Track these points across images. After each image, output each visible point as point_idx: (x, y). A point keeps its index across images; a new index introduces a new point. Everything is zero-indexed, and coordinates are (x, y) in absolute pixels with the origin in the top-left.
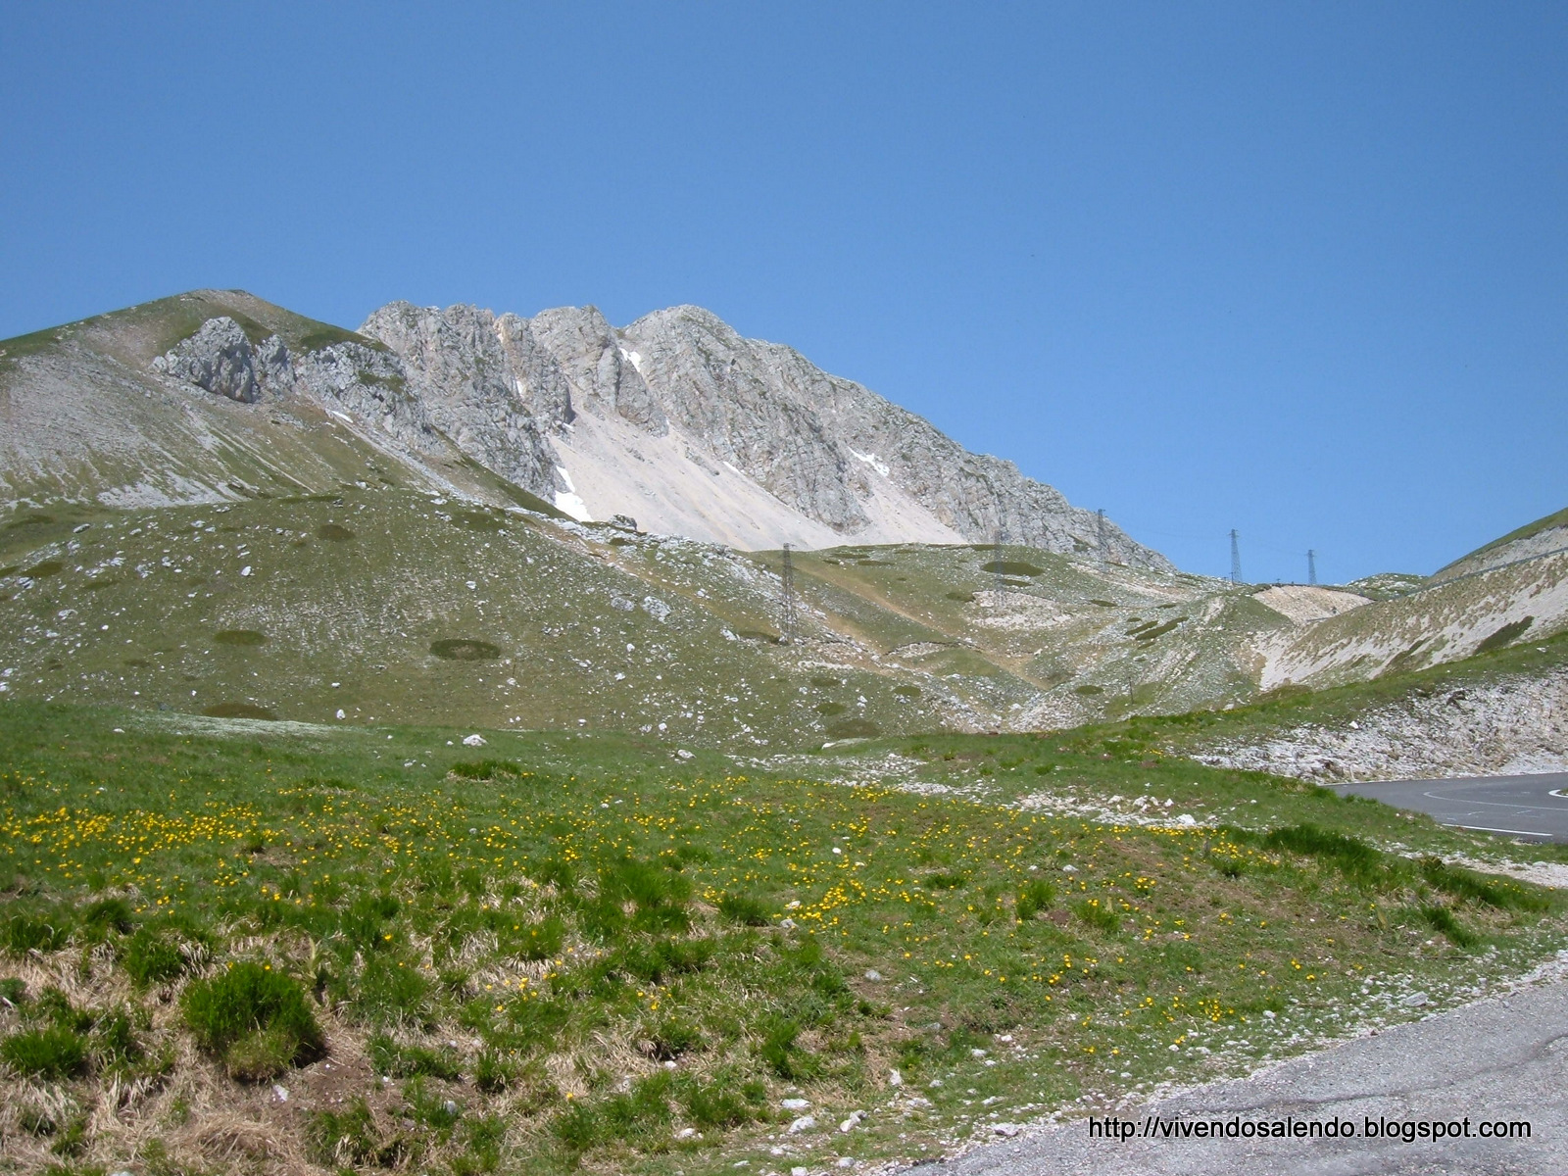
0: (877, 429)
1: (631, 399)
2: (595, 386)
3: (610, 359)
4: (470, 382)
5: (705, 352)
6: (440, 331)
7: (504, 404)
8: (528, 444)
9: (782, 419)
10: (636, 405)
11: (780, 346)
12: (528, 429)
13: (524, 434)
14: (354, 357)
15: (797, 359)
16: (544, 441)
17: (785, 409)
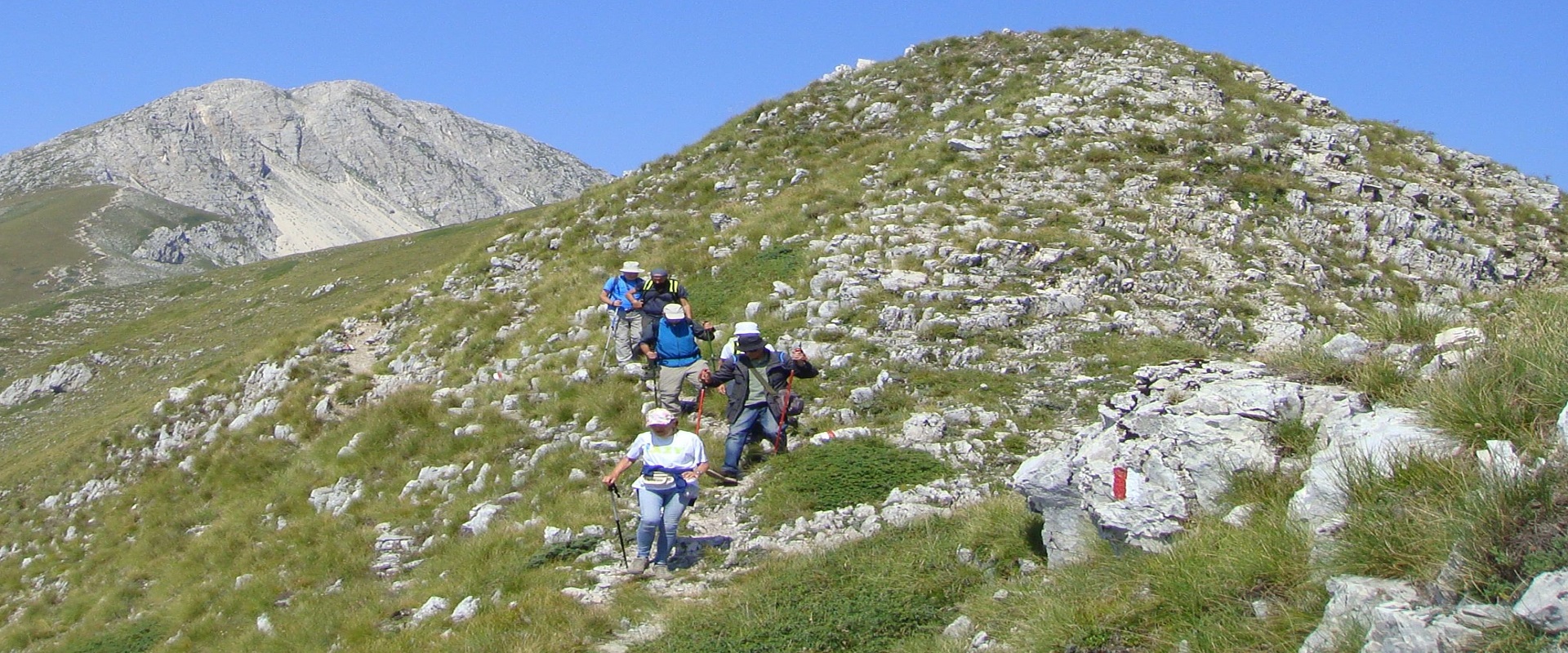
0: (529, 170)
1: (313, 157)
2: (278, 145)
3: (294, 129)
4: (209, 175)
5: (378, 125)
6: (181, 141)
7: (235, 188)
8: (252, 209)
9: (448, 174)
10: (317, 161)
11: (440, 106)
12: (251, 199)
13: (249, 204)
14: (217, 228)
15: (456, 118)
16: (263, 206)
17: (450, 164)
